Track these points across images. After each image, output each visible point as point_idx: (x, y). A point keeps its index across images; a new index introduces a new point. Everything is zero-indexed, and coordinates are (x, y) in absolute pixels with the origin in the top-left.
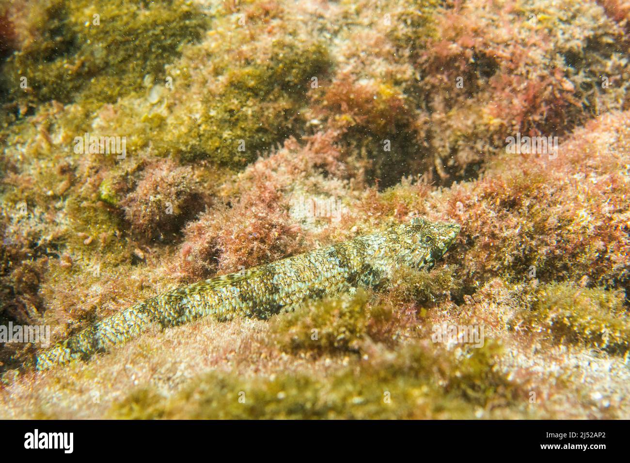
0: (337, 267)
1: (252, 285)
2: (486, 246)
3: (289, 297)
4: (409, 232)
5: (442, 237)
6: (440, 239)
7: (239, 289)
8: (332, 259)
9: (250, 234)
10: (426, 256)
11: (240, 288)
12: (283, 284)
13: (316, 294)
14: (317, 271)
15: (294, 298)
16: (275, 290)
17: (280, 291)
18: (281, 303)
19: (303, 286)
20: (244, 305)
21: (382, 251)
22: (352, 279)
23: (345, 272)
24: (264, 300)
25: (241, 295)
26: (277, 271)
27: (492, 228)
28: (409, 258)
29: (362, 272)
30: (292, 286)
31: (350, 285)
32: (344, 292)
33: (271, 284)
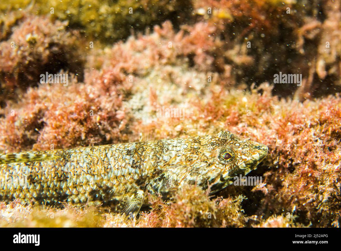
0: (129, 167)
1: (44, 168)
2: (304, 175)
3: (76, 187)
4: (213, 144)
5: (244, 157)
6: (241, 158)
7: (30, 170)
8: (128, 157)
9: (72, 113)
10: (224, 173)
11: (32, 168)
12: (72, 173)
13: (103, 190)
14: (109, 167)
15: (81, 190)
16: (63, 178)
17: (68, 180)
18: (68, 192)
19: (91, 180)
20: (31, 187)
21: (178, 159)
22: (141, 182)
23: (136, 173)
24: (52, 186)
25: (31, 176)
26: (72, 158)
27: (314, 158)
28: (204, 172)
29: (153, 177)
30: (81, 177)
31: (138, 187)
32: (132, 193)
33: (62, 171)
